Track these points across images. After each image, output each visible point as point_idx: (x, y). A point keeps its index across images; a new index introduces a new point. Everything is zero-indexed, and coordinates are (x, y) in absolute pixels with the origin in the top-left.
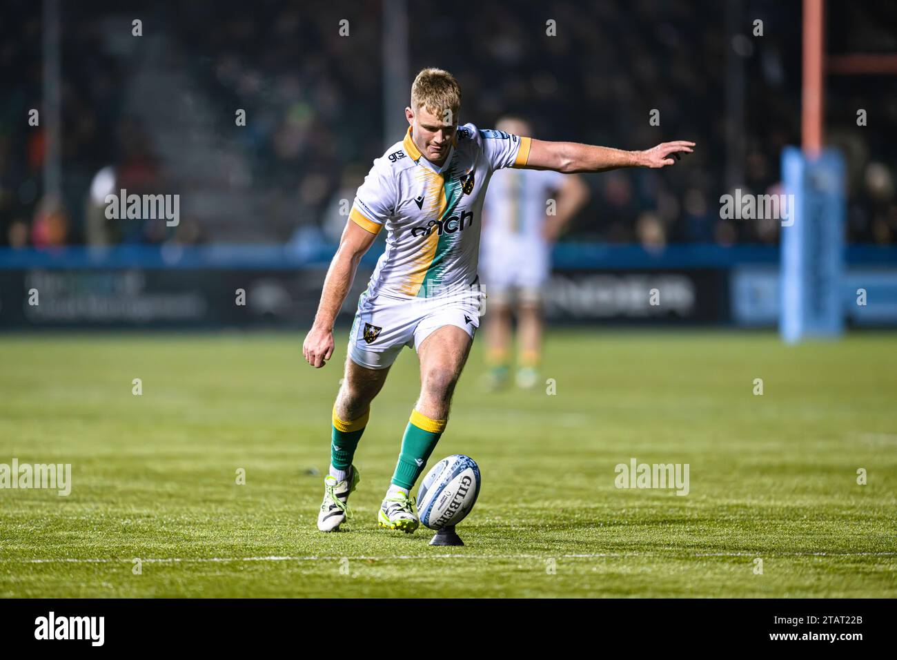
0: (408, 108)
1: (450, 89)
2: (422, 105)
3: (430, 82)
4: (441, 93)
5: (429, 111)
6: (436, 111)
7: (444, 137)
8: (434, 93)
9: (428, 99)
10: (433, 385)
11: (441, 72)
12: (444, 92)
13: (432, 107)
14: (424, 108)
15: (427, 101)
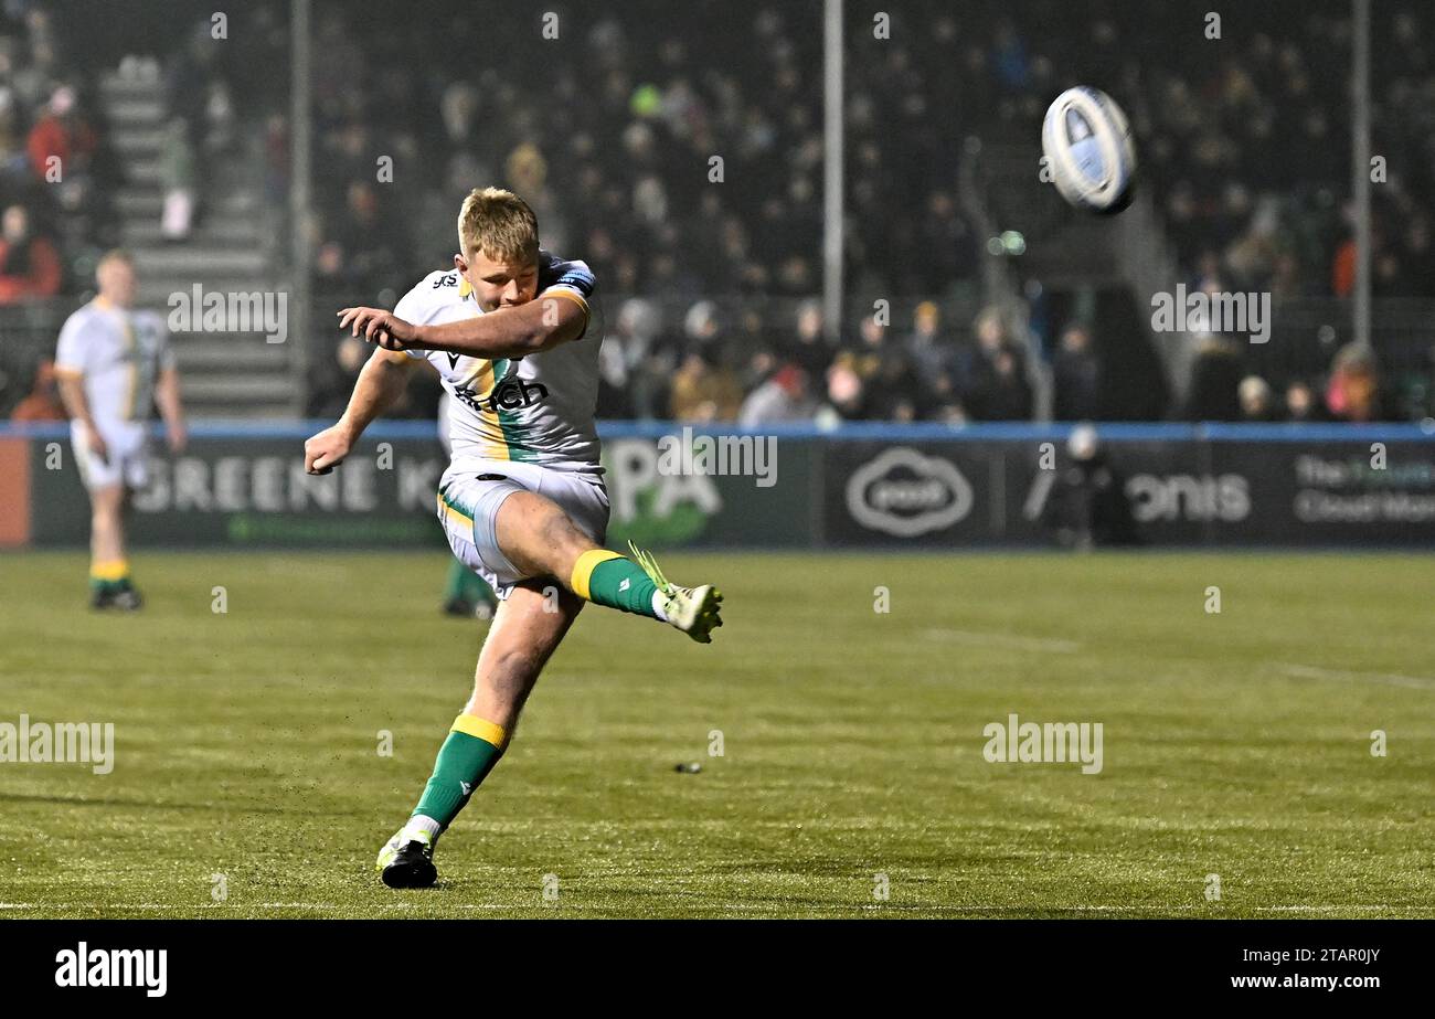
0: (457, 256)
1: (517, 218)
2: (477, 249)
3: (484, 212)
4: (504, 225)
5: (491, 256)
6: (500, 254)
7: (519, 291)
8: (494, 228)
9: (485, 237)
10: (499, 680)
11: (502, 193)
12: (508, 224)
13: (493, 248)
14: (481, 252)
15: (484, 241)
